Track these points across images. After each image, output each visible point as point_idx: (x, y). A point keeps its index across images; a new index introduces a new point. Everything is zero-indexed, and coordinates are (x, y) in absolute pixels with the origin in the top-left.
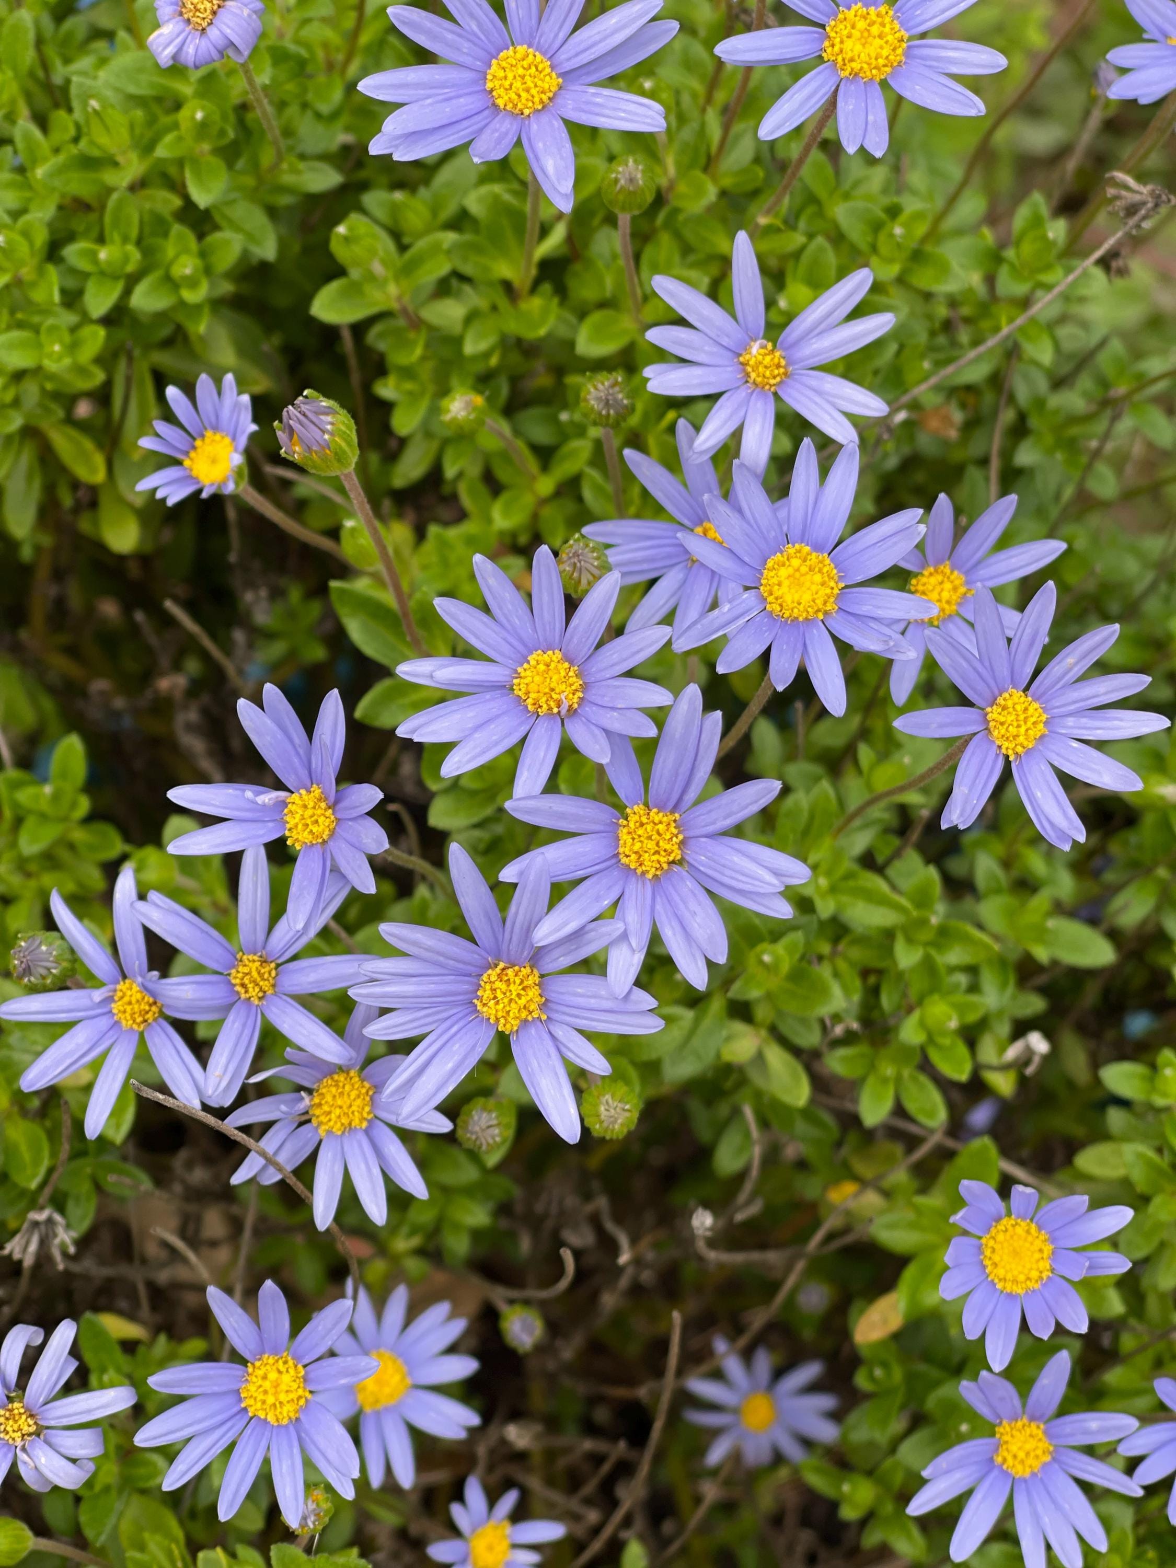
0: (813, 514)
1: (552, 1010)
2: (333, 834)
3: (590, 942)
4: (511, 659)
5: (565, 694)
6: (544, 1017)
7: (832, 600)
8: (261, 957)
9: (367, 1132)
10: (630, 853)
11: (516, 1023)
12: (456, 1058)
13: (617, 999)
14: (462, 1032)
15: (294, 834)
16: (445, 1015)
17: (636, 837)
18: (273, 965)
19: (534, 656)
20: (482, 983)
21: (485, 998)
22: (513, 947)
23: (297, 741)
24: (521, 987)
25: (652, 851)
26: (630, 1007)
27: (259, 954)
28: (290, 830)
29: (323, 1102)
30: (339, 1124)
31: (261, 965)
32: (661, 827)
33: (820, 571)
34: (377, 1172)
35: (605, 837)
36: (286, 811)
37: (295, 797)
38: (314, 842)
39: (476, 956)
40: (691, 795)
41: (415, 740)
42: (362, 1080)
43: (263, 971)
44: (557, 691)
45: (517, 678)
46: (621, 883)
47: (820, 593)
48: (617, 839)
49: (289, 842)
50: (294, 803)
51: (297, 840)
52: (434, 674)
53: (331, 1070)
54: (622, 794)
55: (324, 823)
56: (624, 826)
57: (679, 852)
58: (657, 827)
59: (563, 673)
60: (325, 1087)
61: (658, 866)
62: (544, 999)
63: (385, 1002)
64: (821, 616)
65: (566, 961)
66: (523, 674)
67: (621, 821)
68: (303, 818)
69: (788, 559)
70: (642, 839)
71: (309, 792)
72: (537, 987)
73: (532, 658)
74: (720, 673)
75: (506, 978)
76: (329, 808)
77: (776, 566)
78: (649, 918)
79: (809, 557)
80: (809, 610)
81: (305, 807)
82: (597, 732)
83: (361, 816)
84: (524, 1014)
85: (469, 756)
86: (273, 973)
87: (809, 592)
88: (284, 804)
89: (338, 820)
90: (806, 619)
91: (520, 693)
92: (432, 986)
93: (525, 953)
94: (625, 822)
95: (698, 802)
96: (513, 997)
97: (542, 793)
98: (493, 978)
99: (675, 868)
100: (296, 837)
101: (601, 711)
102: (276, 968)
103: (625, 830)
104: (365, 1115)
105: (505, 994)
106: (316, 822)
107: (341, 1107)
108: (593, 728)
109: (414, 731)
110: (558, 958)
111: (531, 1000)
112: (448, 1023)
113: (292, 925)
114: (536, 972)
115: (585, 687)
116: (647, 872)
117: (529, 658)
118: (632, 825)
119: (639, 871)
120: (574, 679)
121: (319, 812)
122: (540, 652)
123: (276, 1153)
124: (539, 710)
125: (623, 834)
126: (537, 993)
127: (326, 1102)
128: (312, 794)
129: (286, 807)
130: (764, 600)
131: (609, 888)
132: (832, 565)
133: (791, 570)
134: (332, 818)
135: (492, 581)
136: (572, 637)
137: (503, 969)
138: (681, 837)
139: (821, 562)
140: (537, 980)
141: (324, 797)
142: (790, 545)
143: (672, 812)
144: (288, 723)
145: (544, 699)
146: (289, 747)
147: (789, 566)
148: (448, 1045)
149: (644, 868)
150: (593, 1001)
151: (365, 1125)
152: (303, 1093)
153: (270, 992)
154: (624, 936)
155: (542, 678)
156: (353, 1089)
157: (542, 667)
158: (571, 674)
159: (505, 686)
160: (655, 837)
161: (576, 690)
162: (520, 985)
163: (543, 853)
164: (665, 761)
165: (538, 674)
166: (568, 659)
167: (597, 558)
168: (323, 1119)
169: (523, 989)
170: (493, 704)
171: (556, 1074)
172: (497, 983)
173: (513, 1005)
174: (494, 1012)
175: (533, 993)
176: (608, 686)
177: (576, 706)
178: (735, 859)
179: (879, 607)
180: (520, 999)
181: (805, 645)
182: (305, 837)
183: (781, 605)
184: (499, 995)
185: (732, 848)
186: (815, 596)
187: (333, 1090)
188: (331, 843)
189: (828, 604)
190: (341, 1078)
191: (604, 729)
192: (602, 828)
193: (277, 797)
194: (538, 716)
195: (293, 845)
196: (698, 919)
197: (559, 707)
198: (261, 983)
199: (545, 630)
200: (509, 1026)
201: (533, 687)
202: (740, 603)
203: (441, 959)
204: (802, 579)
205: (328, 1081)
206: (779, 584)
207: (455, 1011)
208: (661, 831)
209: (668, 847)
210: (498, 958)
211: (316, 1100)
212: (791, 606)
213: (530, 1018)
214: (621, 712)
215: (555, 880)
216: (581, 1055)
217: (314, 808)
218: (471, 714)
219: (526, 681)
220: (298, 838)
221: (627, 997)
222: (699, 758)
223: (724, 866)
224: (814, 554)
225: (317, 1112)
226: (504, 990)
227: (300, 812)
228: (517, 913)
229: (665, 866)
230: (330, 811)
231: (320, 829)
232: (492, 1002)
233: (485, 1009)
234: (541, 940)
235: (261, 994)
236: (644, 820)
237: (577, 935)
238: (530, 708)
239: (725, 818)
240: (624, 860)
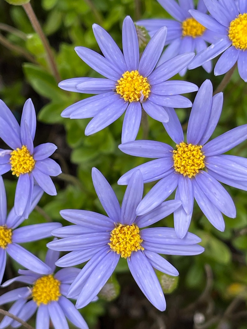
1: (146, 245)
2: (34, 168)
3: (164, 211)
4: (114, 76)
5: (142, 91)
6: (143, 249)
8: (4, 227)
9: (59, 302)
10: (180, 166)
11: (129, 253)
12: (102, 273)
13: (180, 239)
14: (104, 259)
15: (15, 169)
16: (95, 252)
17: (182, 158)
18: (10, 230)
19: (125, 74)
20: (112, 235)
21: (114, 242)
22: (126, 216)
23: (13, 125)
24: (131, 236)
25: (191, 165)
26: (187, 242)
27: (4, 225)
28: (13, 168)
29: (38, 290)
30: (46, 300)
31: (5, 231)
32: (195, 152)
34: (64, 321)
35: (166, 160)
36: (11, 159)
37: (14, 152)
38: (25, 173)
39: (108, 222)
40: (208, 136)
41: (71, 118)
42: (55, 279)
43: (6, 233)
44: (138, 90)
45: (117, 85)
46: (176, 181)
48: (173, 160)
49: (13, 174)
50: (14, 155)
51: (17, 172)
52: (77, 86)
53: (40, 277)
54: (173, 138)
55: (29, 163)
56: (176, 154)
57: (204, 164)
58: (192, 153)
59: (140, 81)
60: (38, 284)
61: (194, 172)
62: (142, 240)
63: (65, 249)
65: (152, 222)
66: (120, 83)
67: (174, 151)
68: (19, 161)
69: (241, 21)
70: (185, 159)
71: (21, 149)
72: (139, 235)
73: (124, 76)
74: (216, 75)
75: (123, 232)
76: (31, 156)
77: (235, 25)
78: (192, 197)
81: (20, 156)
82: (160, 108)
83: (47, 159)
84: (133, 249)
85: (98, 124)
86: (11, 234)
88: (10, 156)
89: (36, 161)
91: (120, 93)
92: (88, 239)
93: (132, 219)
94: (176, 152)
95: (210, 139)
96: (128, 240)
97: (135, 140)
98: (117, 232)
99: (202, 172)
100: (16, 171)
101: (161, 98)
102: (12, 232)
103: (177, 155)
104: (57, 295)
105: (123, 239)
106: (26, 163)
107: (46, 292)
108: (157, 107)
109: (69, 114)
110: (148, 220)
111: (136, 241)
112: (97, 255)
113: (17, 213)
114: (137, 228)
115: (151, 87)
116: (189, 175)
117: (123, 75)
118: (180, 152)
119: (185, 175)
120: (146, 84)
121: (26, 158)
122: (128, 72)
123: (18, 315)
124: (130, 100)
125: (176, 157)
126: (139, 238)
127: (39, 291)
128: (23, 150)
129: (11, 157)
130: (230, 41)
131: (171, 184)
133: (242, 26)
134: (33, 160)
135: (102, 38)
136: (143, 63)
137: (121, 228)
138: (204, 157)
140: (138, 231)
141: (28, 151)
142: (241, 15)
143: (198, 145)
144: (8, 116)
145: (132, 94)
146: (9, 128)
147: (241, 24)
148: (98, 267)
149: (187, 173)
150: (167, 240)
151: (57, 299)
152: (28, 288)
153: (9, 243)
154: (182, 208)
155: (130, 85)
156: (51, 284)
157: (130, 79)
158: (144, 81)
159: (112, 90)
160: (192, 158)
161: (147, 89)
162: (130, 235)
163: (139, 170)
164: (194, 121)
165: (128, 82)
166: (141, 74)
167: (145, 33)
168: (38, 298)
169: (132, 236)
170: (107, 99)
171: (151, 277)
172: (119, 234)
173: (128, 245)
174: (119, 249)
175: (137, 238)
176: (163, 86)
177: (147, 97)
178: (233, 165)
180: (131, 241)
182: (21, 170)
183: (240, 43)
184: (121, 240)
185: (231, 160)
187: (42, 285)
188: (33, 173)
190: (45, 279)
191: (162, 106)
192: (164, 155)
193: (6, 153)
194: (129, 103)
195: (15, 175)
196: (218, 197)
197: (139, 98)
198: (5, 239)
199: (129, 61)
200: (126, 255)
201: (126, 89)
202: (220, 43)
203: (91, 225)
205: (39, 281)
206: (238, 33)
207: (99, 249)
208: (194, 155)
209: (199, 162)
210: (119, 221)
211: (34, 290)
212: (244, 43)
213: (136, 250)
214: (170, 97)
215: (145, 182)
216: (163, 266)
217: (24, 156)
218: (97, 104)
219: (122, 86)
220: (17, 171)
221: (185, 238)
222: (211, 117)
223: (227, 169)
225: (35, 295)
226: (123, 238)
227: (17, 159)
228: (127, 200)
229: (197, 171)
230: (32, 157)
231: (28, 166)
232: (118, 244)
233: (114, 248)
234: (140, 213)
235: (5, 244)
236: (186, 149)
237: (158, 209)
238: (125, 99)
239: (226, 145)
240: (177, 170)
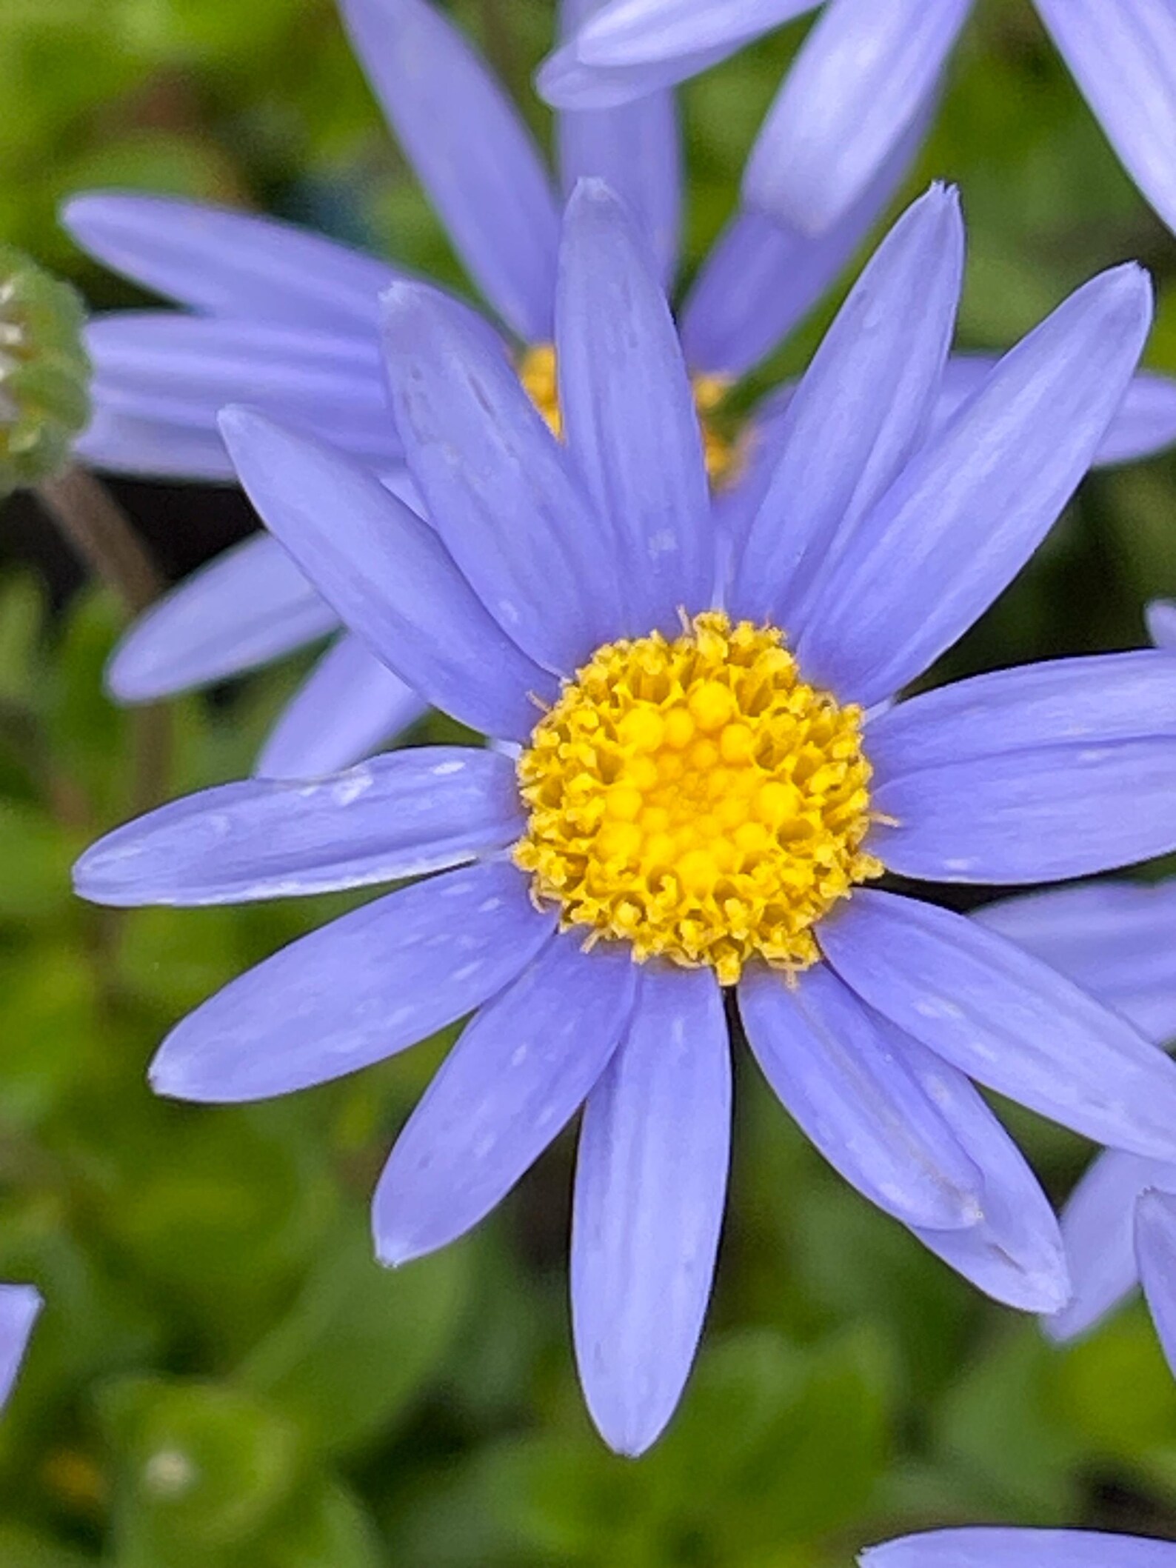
0: (867, 515)
7: (802, 920)
33: (800, 779)
47: (762, 871)
64: (729, 970)
69: (687, 679)
74: (161, 1089)
77: (623, 689)
79: (778, 701)
80: (688, 928)
87: (721, 847)
90: (666, 960)
132: (864, 770)
133: (681, 726)
139: (819, 738)
142: (716, 618)
147: (682, 704)
179: (992, 1029)
181: (610, 1072)
183: (577, 865)
186: (739, 881)
189: (777, 934)
204: (720, 779)
212: (615, 887)
224: (802, 696)
